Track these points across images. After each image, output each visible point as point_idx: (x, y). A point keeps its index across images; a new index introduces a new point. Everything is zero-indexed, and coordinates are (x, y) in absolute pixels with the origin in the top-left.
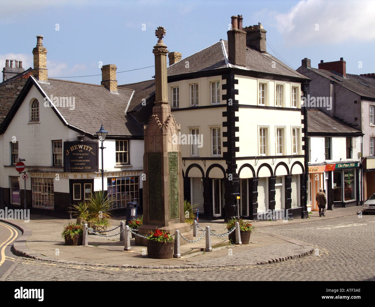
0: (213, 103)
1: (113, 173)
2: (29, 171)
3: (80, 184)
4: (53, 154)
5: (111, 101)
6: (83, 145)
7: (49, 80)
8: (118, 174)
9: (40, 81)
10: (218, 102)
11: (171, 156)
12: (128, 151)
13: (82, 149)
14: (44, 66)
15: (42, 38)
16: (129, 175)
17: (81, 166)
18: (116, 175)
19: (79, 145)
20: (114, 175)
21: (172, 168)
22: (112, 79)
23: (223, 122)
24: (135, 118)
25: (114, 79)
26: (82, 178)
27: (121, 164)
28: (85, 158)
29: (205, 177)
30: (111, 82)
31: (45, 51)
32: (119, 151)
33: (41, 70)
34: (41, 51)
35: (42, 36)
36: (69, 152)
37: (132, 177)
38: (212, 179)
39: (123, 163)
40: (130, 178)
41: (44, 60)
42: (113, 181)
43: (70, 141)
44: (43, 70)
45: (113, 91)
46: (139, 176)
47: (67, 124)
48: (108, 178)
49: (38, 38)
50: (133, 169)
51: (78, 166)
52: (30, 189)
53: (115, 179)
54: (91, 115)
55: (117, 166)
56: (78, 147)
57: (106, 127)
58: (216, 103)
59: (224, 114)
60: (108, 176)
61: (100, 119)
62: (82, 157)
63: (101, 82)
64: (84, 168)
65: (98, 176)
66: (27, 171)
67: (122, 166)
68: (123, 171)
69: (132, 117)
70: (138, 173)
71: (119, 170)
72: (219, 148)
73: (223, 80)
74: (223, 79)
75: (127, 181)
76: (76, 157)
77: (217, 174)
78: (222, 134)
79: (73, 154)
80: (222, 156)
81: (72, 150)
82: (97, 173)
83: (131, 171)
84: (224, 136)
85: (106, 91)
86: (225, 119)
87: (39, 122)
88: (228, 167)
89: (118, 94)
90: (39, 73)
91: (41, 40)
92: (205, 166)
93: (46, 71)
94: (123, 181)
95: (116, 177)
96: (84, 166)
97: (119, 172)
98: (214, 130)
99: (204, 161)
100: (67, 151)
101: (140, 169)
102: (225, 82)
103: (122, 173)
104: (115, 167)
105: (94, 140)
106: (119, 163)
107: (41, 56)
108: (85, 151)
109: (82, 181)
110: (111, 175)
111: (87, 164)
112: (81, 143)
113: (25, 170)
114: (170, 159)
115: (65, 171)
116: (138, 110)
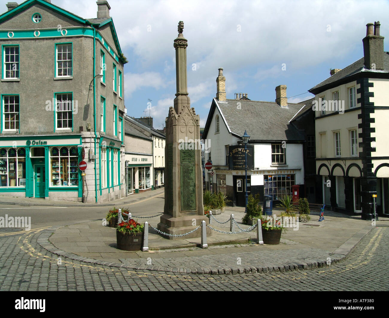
0: (351, 107)
1: (269, 171)
2: (215, 169)
3: (242, 179)
4: (227, 156)
5: (279, 113)
6: (241, 148)
7: (228, 100)
8: (274, 172)
9: (220, 102)
10: (354, 106)
12: (284, 153)
13: (241, 152)
14: (223, 90)
15: (222, 69)
16: (284, 173)
17: (240, 165)
18: (272, 173)
19: (238, 148)
20: (269, 173)
21: (186, 159)
22: (283, 97)
23: (359, 124)
24: (296, 127)
25: (284, 97)
26: (242, 175)
27: (278, 164)
28: (243, 158)
29: (346, 175)
30: (281, 99)
31: (224, 79)
32: (275, 153)
33: (221, 93)
34: (221, 79)
35: (221, 68)
36: (232, 154)
37: (288, 175)
38: (352, 178)
39: (280, 163)
40: (286, 175)
41: (223, 86)
42: (269, 178)
43: (233, 145)
44: (222, 93)
45: (284, 106)
46: (295, 174)
47: (230, 132)
48: (264, 175)
49: (219, 70)
50: (289, 168)
51: (238, 165)
53: (271, 176)
54: (255, 125)
55: (272, 165)
56: (238, 150)
57: (265, 134)
58: (354, 107)
59: (360, 117)
60: (264, 173)
61: (262, 128)
62: (241, 158)
63: (276, 100)
64: (242, 166)
65: (255, 174)
66: (214, 169)
67: (278, 165)
68: (278, 170)
69: (293, 126)
70: (293, 171)
71: (276, 168)
73: (358, 85)
74: (357, 83)
75: (284, 178)
76: (237, 158)
77: (355, 173)
78: (358, 136)
79: (235, 155)
80: (358, 156)
81: (234, 153)
82: (253, 170)
83: (286, 170)
84: (360, 137)
85: (277, 106)
86: (360, 121)
87: (219, 132)
88: (364, 166)
89: (287, 108)
90: (219, 95)
91: (221, 71)
92: (345, 165)
93: (225, 93)
94: (279, 178)
95: (272, 174)
96: (242, 165)
97: (275, 171)
98: (353, 132)
99: (344, 161)
100: (231, 153)
101: (296, 168)
102: (359, 86)
103: (278, 172)
104: (271, 166)
105: (251, 144)
106: (276, 163)
107: (220, 83)
108: (243, 153)
109: (243, 177)
110: (267, 173)
111: (245, 163)
112: (240, 147)
113: (213, 168)
115: (229, 169)
116: (297, 120)
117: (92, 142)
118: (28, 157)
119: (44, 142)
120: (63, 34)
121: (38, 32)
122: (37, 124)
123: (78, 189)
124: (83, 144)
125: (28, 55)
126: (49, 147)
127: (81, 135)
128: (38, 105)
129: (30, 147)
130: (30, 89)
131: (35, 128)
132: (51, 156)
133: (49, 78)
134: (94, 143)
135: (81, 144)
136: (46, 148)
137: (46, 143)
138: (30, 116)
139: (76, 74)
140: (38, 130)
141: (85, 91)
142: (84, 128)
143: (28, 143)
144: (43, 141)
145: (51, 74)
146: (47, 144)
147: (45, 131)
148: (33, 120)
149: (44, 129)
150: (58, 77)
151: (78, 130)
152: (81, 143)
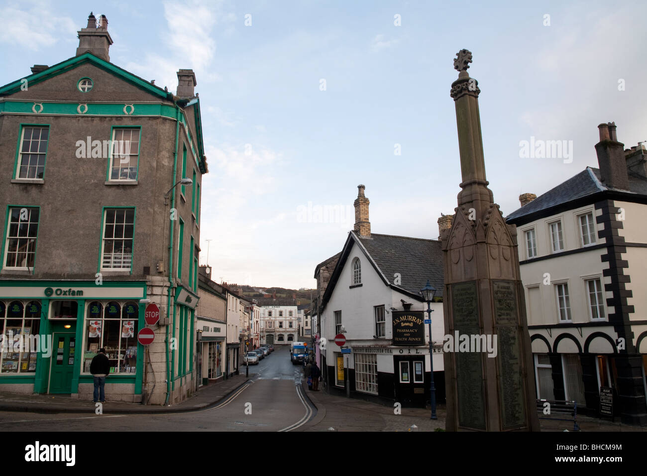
0: (585, 244)
3: (408, 362)
4: (377, 324)
9: (361, 237)
10: (592, 242)
11: (498, 287)
21: (504, 314)
23: (603, 270)
26: (410, 354)
29: (583, 352)
33: (363, 224)
44: (365, 224)
47: (389, 283)
52: (354, 368)
58: (590, 244)
59: (604, 258)
65: (427, 351)
72: (601, 308)
73: (597, 210)
74: (596, 208)
77: (600, 346)
78: (603, 288)
80: (606, 319)
82: (424, 346)
84: (607, 290)
86: (606, 265)
90: (361, 227)
92: (582, 336)
98: (590, 283)
99: (579, 329)
102: (599, 212)
109: (412, 358)
114: (497, 294)
117: (164, 294)
118: (46, 318)
119: (78, 291)
120: (126, 112)
121: (84, 106)
122: (68, 260)
123: (135, 378)
124: (148, 297)
125: (63, 142)
126: (86, 300)
127: (147, 282)
128: (72, 227)
129: (50, 300)
130: (60, 199)
131: (64, 266)
132: (87, 317)
133: (96, 181)
134: (168, 296)
135: (144, 297)
136: (79, 303)
137: (81, 293)
138: (55, 244)
139: (143, 177)
140: (68, 270)
141: (157, 206)
142: (152, 270)
143: (48, 292)
144: (76, 289)
145: (100, 175)
146: (82, 295)
147: (81, 273)
148: (61, 252)
149: (80, 268)
150: (111, 180)
151: (142, 272)
152: (146, 295)
